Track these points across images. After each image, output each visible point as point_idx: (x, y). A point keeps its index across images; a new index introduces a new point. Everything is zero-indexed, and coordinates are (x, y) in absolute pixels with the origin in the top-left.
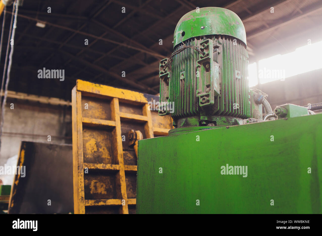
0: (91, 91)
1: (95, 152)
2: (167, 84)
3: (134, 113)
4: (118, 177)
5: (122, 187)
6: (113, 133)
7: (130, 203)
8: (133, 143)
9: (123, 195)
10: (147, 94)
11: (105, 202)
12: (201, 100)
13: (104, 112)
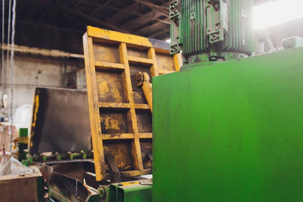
0: (100, 37)
1: (107, 92)
2: (177, 25)
3: (140, 57)
4: (129, 114)
5: (133, 123)
6: (122, 75)
7: (141, 137)
8: (141, 84)
9: (134, 130)
10: (152, 39)
11: (119, 136)
12: (211, 37)
13: (113, 56)
